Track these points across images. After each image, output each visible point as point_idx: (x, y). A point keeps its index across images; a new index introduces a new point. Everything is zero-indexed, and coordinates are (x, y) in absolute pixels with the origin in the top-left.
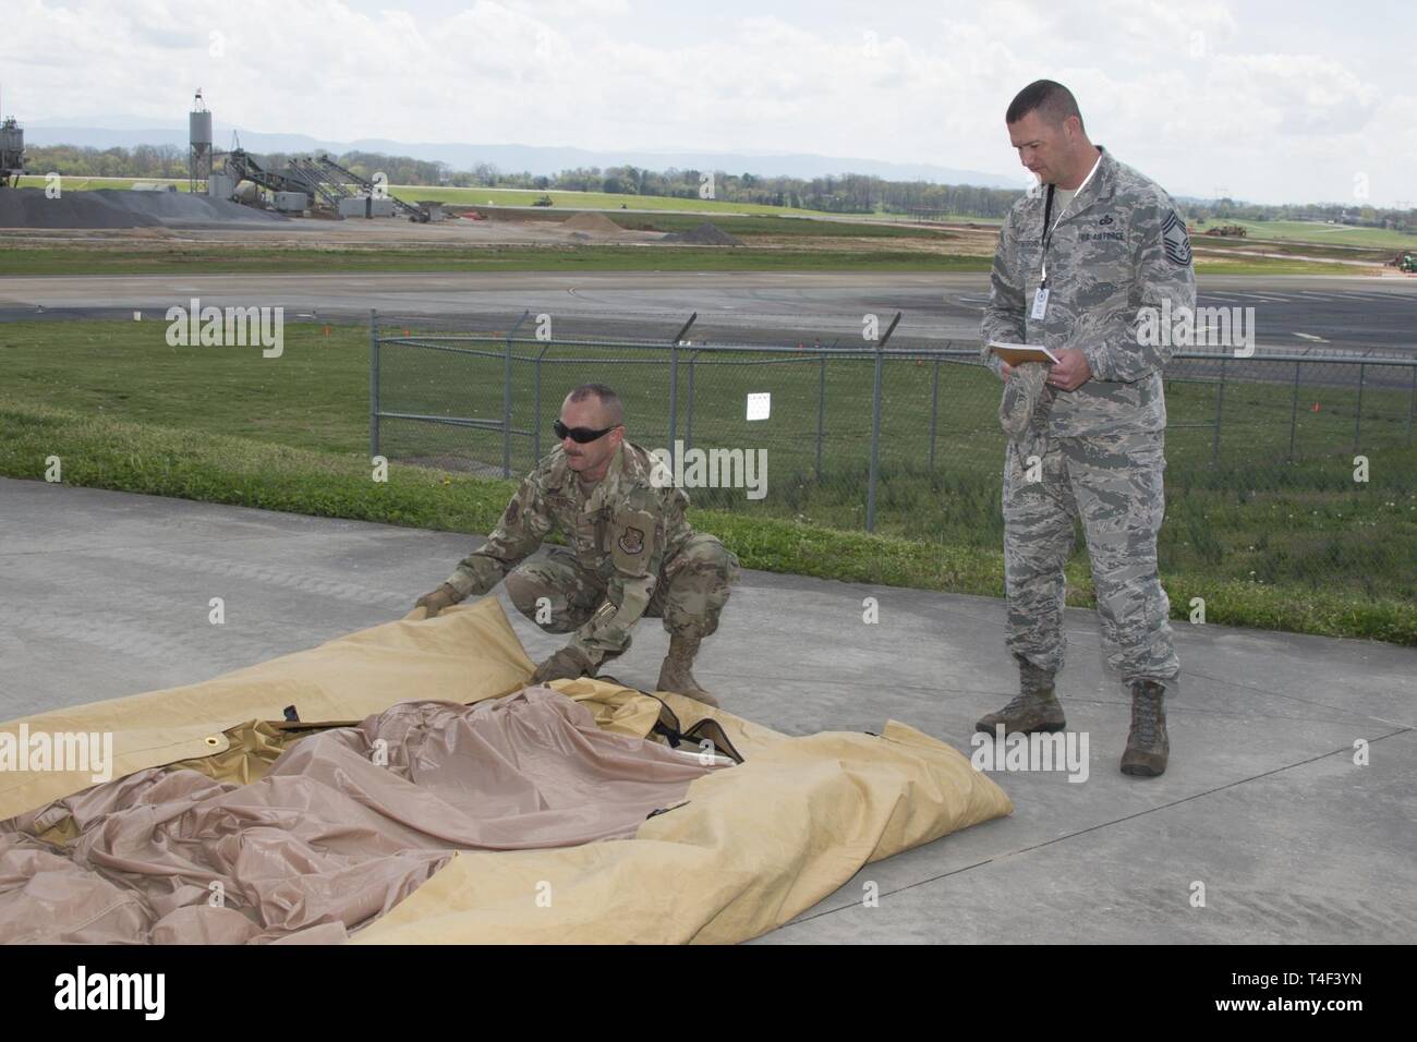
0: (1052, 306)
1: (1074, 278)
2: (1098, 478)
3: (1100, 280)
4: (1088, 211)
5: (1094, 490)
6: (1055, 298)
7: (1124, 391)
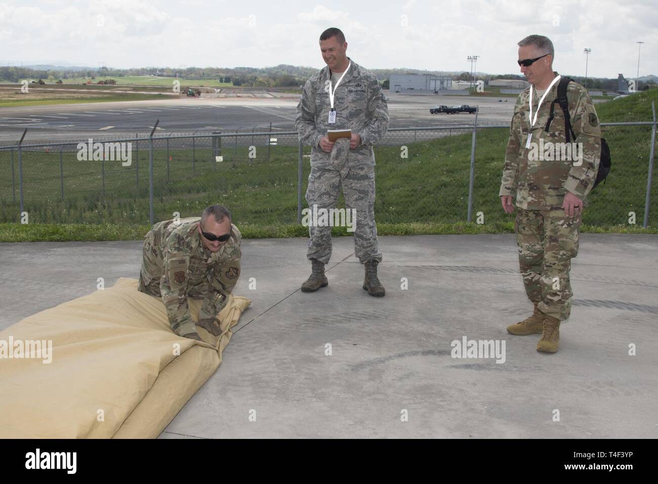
0: (338, 118)
1: (347, 107)
2: (356, 185)
3: (358, 108)
4: (349, 82)
5: (356, 190)
6: (338, 115)
7: (364, 151)
